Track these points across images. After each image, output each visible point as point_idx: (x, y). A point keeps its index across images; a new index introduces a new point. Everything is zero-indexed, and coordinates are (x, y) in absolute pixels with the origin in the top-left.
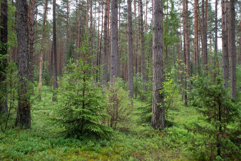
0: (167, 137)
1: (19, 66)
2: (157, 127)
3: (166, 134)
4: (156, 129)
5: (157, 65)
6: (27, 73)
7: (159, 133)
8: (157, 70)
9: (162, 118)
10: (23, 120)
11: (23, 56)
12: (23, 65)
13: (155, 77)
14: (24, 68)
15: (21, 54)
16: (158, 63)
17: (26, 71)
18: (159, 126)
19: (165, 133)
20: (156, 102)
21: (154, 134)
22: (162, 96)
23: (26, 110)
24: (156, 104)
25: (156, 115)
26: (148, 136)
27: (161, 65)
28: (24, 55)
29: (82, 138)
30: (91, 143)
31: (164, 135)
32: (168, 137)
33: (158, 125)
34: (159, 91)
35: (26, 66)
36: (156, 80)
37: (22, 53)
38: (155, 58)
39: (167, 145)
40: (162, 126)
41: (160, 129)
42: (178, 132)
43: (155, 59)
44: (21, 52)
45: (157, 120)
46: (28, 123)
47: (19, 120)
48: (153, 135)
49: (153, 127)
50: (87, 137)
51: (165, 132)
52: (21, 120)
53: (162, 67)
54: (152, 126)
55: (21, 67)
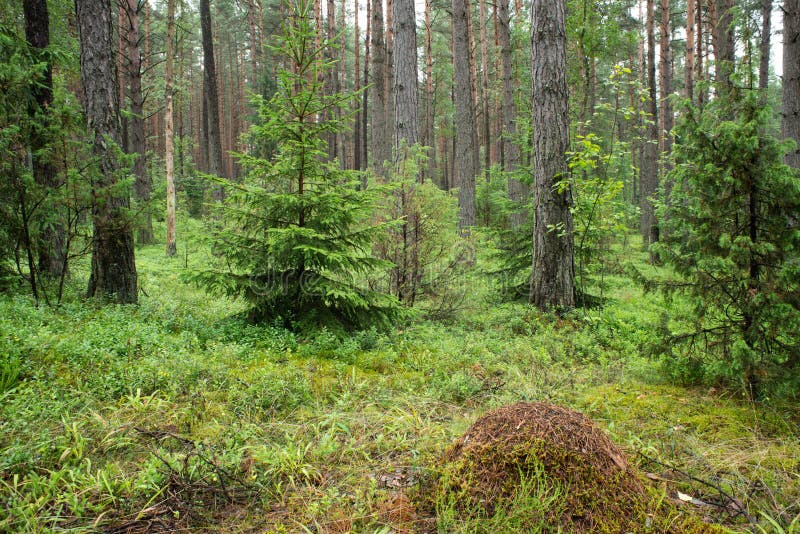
0: (581, 332)
1: (87, 105)
2: (548, 304)
3: (579, 325)
4: (545, 310)
5: (548, 96)
6: (114, 127)
7: (554, 323)
8: (548, 115)
9: (567, 276)
10: (113, 277)
11: (97, 72)
12: (99, 101)
13: (541, 138)
14: (104, 110)
15: (90, 65)
16: (549, 90)
17: (111, 122)
18: (555, 301)
19: (575, 322)
20: (545, 221)
21: (539, 324)
22: (565, 202)
23: (120, 247)
24: (546, 229)
25: (546, 265)
26: (519, 330)
27: (560, 95)
28: (102, 68)
29: (298, 328)
30: (325, 337)
31: (575, 327)
32: (585, 332)
33: (553, 296)
34: (557, 184)
35: (111, 105)
36: (545, 149)
37: (95, 61)
38: (540, 72)
39: (580, 354)
40: (565, 301)
41: (559, 311)
42: (620, 321)
43: (539, 78)
44: (91, 59)
45: (548, 282)
46: (127, 290)
47: (100, 281)
48: (535, 329)
49: (538, 305)
50: (316, 323)
51: (576, 319)
52: (105, 278)
53: (563, 102)
54: (533, 302)
55: (96, 107)
